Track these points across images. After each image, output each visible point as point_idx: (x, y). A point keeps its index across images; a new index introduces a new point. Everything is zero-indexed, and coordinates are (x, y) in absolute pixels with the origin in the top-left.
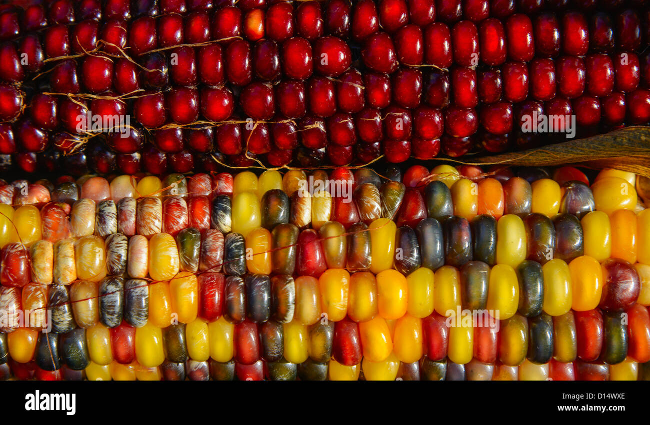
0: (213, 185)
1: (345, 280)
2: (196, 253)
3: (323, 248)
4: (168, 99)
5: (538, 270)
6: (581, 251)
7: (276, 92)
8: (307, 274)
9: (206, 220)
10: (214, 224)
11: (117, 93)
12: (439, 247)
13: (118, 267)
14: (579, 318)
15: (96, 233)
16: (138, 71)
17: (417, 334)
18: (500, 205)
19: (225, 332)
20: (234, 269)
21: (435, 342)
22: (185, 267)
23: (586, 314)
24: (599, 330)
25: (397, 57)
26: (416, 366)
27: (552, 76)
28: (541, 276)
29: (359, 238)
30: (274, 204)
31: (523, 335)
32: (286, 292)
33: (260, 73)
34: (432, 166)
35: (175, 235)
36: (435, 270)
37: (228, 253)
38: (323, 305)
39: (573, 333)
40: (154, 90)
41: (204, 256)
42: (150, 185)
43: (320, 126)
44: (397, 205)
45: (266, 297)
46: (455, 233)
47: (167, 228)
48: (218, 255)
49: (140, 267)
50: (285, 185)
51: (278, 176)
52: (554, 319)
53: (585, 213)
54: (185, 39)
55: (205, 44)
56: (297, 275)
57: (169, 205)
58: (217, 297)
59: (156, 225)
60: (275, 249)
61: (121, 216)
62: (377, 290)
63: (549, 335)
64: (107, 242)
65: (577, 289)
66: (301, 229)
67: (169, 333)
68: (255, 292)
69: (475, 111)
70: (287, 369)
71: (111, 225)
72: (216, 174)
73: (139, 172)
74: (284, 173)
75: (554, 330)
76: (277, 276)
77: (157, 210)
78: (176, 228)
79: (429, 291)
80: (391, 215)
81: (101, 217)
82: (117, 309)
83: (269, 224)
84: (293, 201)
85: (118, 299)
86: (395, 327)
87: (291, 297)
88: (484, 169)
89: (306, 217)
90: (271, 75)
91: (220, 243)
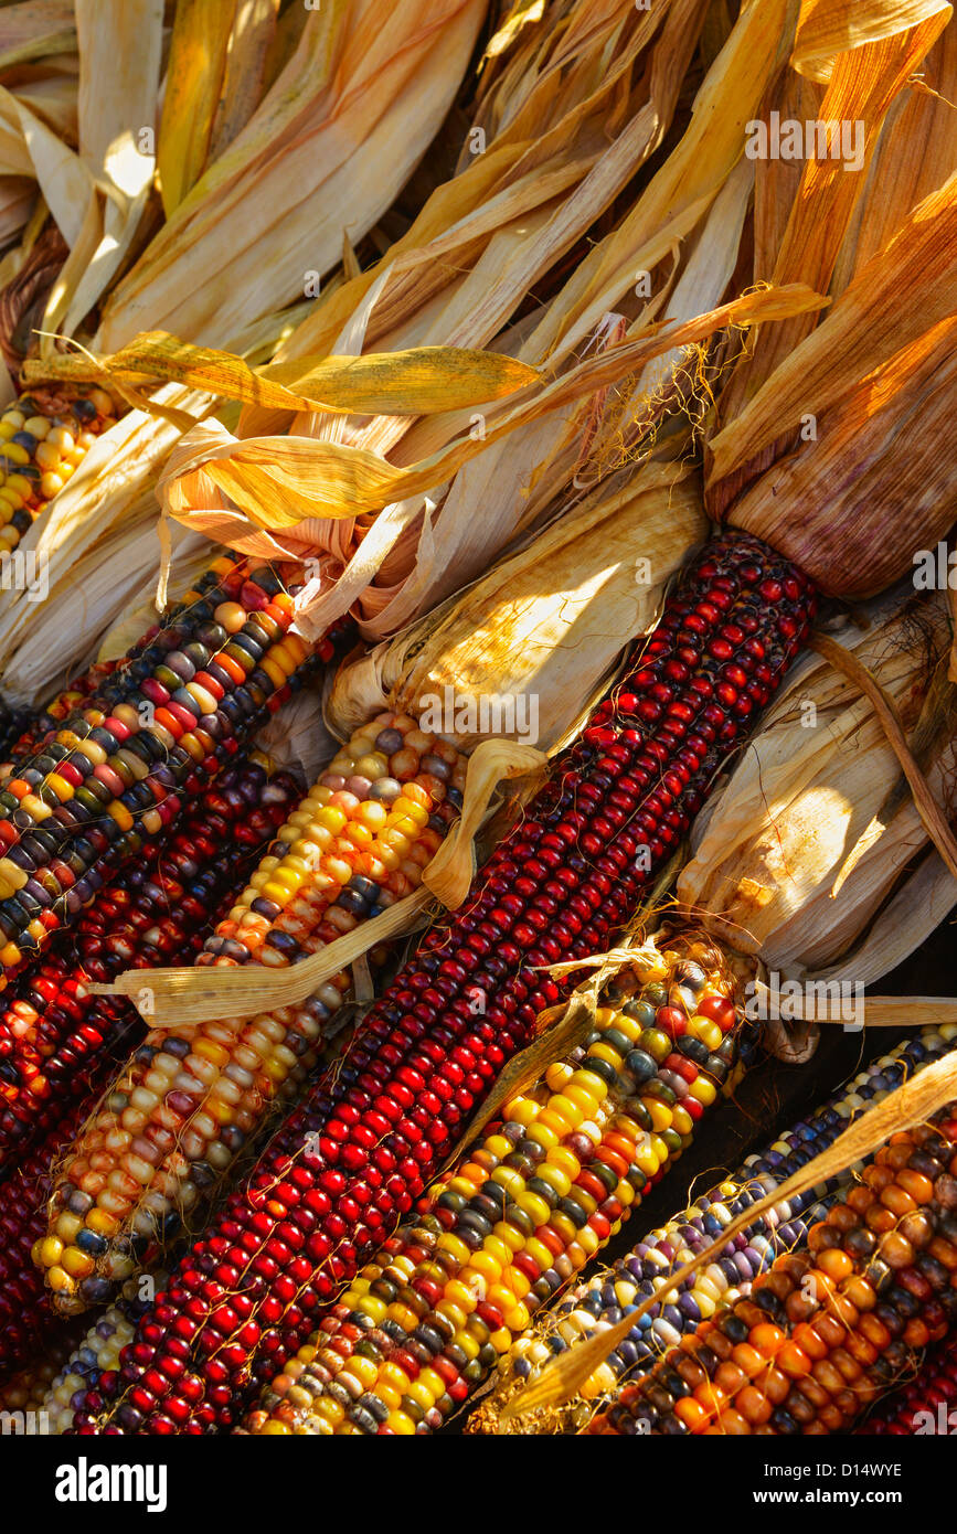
0: (338, 1317)
1: (459, 1283)
2: (375, 1350)
3: (432, 1278)
4: (274, 1294)
5: (538, 1179)
6: (545, 1151)
7: (323, 1231)
8: (437, 1301)
9: (359, 1331)
10: (364, 1328)
11: (246, 1319)
12: (482, 1219)
13: (347, 1399)
14: (578, 1182)
15: (315, 1397)
16: (244, 1294)
17: (518, 1273)
18: (483, 1172)
19: (431, 1376)
20: (402, 1337)
21: (530, 1267)
22: (378, 1363)
23: (579, 1177)
24: (594, 1178)
25: (365, 1150)
26: (531, 1295)
27: (443, 1082)
28: (542, 1181)
29: (442, 1255)
30: (381, 1287)
31: (565, 1218)
32: (439, 1319)
33: (307, 1229)
34: (425, 1194)
35: (354, 1354)
36: (492, 1233)
37: (391, 1333)
38: (463, 1305)
39: (585, 1192)
40: (263, 1297)
41: (381, 1347)
42: (307, 1352)
43: (360, 1226)
44: (438, 1224)
45: (432, 1332)
46: (481, 1204)
47: (345, 1356)
48: (387, 1339)
49: (358, 1387)
50: (369, 1279)
51: (361, 1280)
52: (570, 1195)
53: (525, 1134)
54: (250, 1255)
55: (264, 1245)
56: (432, 1307)
57: (334, 1346)
58: (411, 1359)
59: (339, 1360)
60: (409, 1305)
61: (317, 1375)
62: (478, 1270)
63: (575, 1205)
64: (329, 1394)
65: (564, 1168)
66: (409, 1283)
67: (405, 1406)
68: (426, 1336)
69: (424, 1140)
70: (474, 1367)
71: (318, 1385)
72: (331, 1311)
73: (292, 1353)
74: (360, 1276)
75: (576, 1200)
76: (425, 1317)
77: (330, 1353)
78: (350, 1350)
79: (502, 1244)
80: (441, 1232)
81: (309, 1387)
82: (371, 1418)
83: (389, 1300)
84: (389, 1276)
85: (366, 1413)
86: (503, 1281)
87: (444, 1318)
88: (452, 1169)
89: (404, 1277)
90: (313, 1225)
91: (381, 1333)
